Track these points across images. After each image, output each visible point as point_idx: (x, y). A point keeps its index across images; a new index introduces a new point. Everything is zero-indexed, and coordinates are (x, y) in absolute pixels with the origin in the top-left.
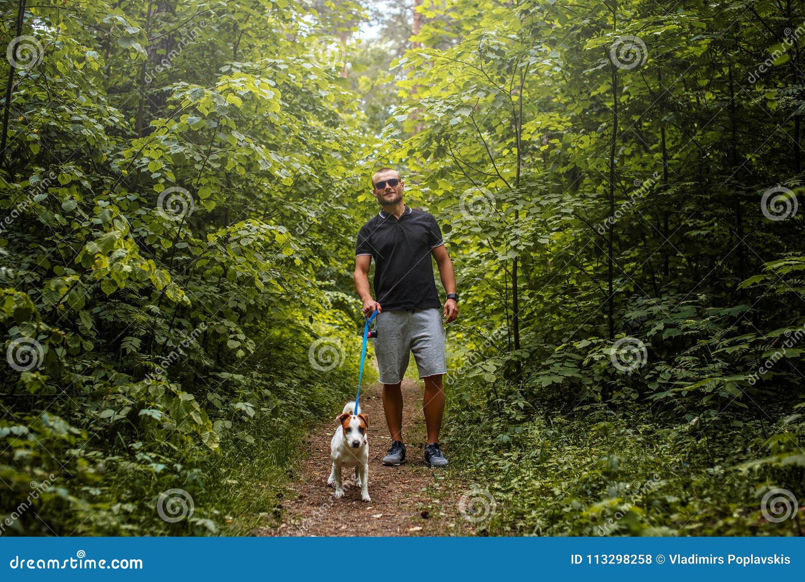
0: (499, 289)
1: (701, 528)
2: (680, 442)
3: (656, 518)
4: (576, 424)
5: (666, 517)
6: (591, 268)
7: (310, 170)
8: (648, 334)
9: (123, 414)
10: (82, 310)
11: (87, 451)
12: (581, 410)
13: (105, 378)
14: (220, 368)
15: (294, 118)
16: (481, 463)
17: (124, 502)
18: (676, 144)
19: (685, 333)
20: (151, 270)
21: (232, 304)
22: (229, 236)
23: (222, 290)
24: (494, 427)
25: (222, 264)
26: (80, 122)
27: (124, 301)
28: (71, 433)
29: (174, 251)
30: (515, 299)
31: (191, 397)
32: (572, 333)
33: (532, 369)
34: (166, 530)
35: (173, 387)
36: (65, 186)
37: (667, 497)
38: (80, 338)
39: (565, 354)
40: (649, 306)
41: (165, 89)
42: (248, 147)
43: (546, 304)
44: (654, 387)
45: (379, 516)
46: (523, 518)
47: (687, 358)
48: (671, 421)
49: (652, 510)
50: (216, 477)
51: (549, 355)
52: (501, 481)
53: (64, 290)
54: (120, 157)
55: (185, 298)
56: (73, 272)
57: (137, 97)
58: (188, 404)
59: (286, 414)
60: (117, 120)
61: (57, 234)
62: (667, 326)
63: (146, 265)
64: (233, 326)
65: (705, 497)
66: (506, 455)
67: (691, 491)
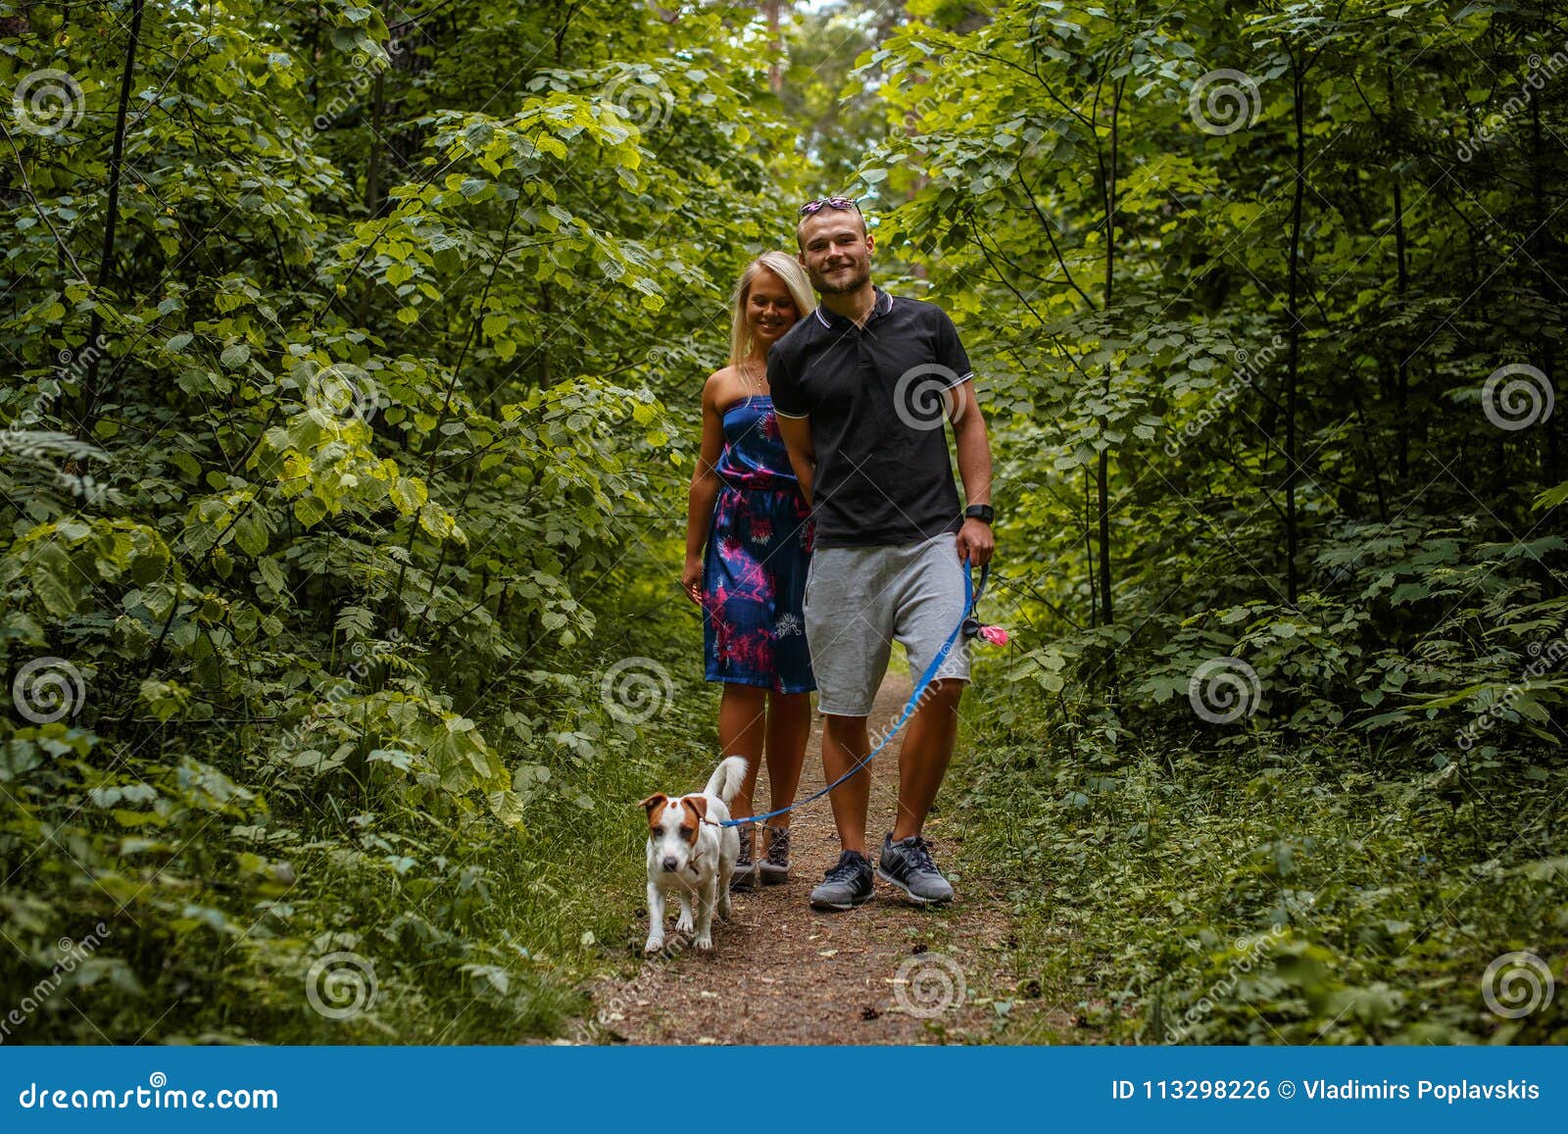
0: (1073, 504)
1: (1455, 987)
2: (1422, 809)
3: (1367, 965)
4: (1220, 770)
5: (1386, 963)
6: (1255, 461)
7: (703, 277)
8: (1364, 596)
9: (338, 758)
10: (263, 555)
11: (270, 830)
12: (1231, 744)
13: (307, 687)
14: (531, 660)
15: (673, 175)
16: (1033, 848)
17: (339, 930)
18: (1424, 216)
19: (1434, 595)
20: (389, 480)
21: (553, 538)
22: (544, 410)
23: (535, 510)
24: (1061, 776)
25: (530, 464)
26: (259, 191)
27: (345, 534)
28: (234, 800)
29: (436, 439)
30: (1104, 523)
31: (469, 725)
32: (1213, 593)
33: (1135, 663)
34: (416, 984)
35: (435, 705)
36: (228, 315)
37: (1387, 922)
38: (257, 612)
39: (1201, 633)
40: (1365, 540)
41: (422, 121)
42: (578, 236)
43: (1166, 533)
44: (1373, 700)
45: (830, 953)
46: (1109, 960)
47: (1437, 644)
48: (1406, 766)
49: (1359, 949)
50: (516, 877)
51: (1169, 636)
52: (1069, 885)
53: (224, 520)
54: (335, 255)
55: (457, 532)
56: (243, 483)
57: (368, 138)
58: (463, 740)
59: (657, 751)
60: (330, 182)
61: (212, 410)
62: (1400, 579)
63: (381, 470)
64: (553, 583)
65: (1466, 922)
66: (1081, 832)
67: (1438, 908)
